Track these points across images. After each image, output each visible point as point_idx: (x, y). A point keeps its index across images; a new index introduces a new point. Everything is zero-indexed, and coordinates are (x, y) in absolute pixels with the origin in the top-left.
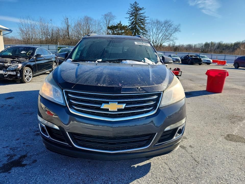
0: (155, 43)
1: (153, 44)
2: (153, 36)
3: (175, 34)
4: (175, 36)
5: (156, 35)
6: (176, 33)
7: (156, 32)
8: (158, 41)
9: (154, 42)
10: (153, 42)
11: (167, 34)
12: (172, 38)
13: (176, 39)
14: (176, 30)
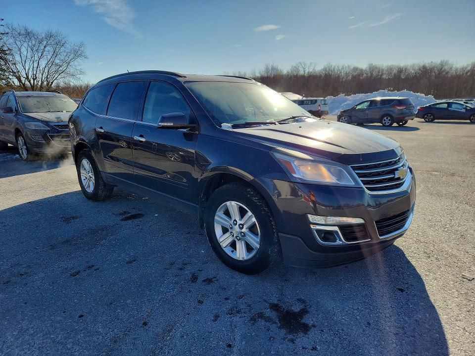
0: (34, 80)
1: (30, 81)
2: (24, 63)
3: (76, 63)
4: (79, 68)
5: (31, 62)
6: (78, 60)
7: (29, 56)
8: (39, 76)
9: (30, 77)
10: (27, 78)
11: (57, 61)
12: (71, 70)
13: (82, 73)
14: (78, 53)
